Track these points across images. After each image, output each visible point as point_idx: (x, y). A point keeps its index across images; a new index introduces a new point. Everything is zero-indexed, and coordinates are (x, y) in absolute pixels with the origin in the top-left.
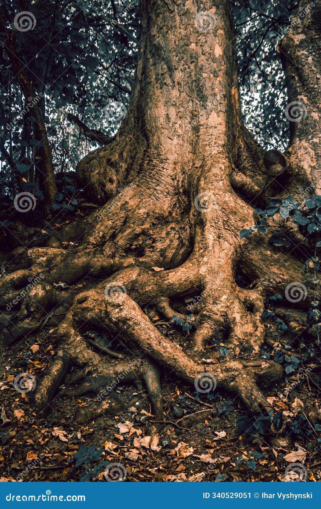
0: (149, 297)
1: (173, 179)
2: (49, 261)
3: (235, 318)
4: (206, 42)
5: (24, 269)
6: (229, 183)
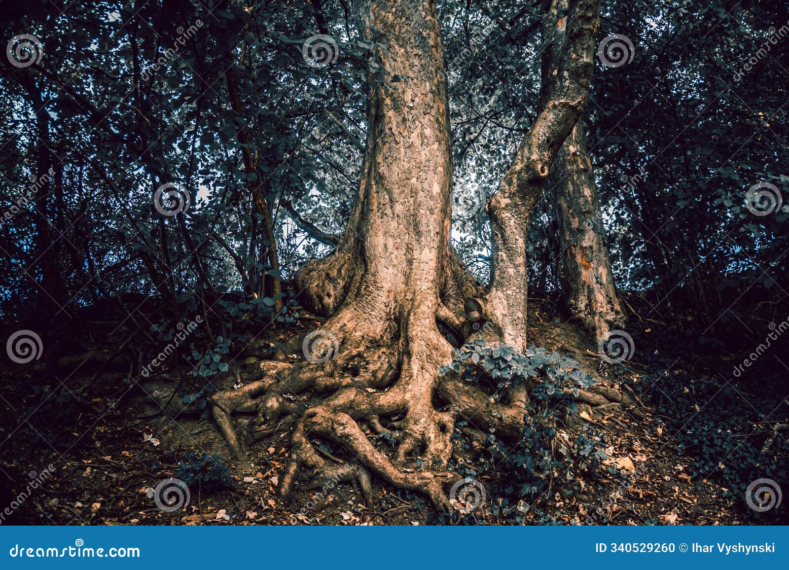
0: (363, 414)
1: (386, 306)
2: (279, 373)
3: (430, 437)
4: (426, 179)
5: (257, 379)
6: (434, 321)
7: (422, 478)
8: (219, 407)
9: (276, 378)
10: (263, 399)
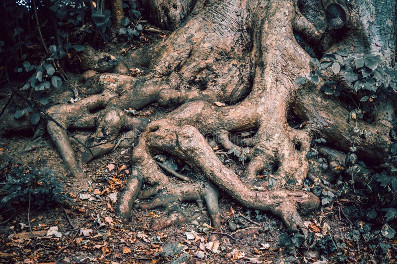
0: (211, 128)
1: (238, 16)
2: (120, 87)
3: (284, 155)
5: (97, 93)
6: (291, 29)
7: (274, 197)
8: (54, 121)
9: (116, 92)
10: (103, 113)
